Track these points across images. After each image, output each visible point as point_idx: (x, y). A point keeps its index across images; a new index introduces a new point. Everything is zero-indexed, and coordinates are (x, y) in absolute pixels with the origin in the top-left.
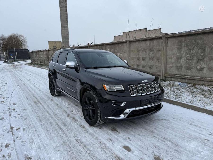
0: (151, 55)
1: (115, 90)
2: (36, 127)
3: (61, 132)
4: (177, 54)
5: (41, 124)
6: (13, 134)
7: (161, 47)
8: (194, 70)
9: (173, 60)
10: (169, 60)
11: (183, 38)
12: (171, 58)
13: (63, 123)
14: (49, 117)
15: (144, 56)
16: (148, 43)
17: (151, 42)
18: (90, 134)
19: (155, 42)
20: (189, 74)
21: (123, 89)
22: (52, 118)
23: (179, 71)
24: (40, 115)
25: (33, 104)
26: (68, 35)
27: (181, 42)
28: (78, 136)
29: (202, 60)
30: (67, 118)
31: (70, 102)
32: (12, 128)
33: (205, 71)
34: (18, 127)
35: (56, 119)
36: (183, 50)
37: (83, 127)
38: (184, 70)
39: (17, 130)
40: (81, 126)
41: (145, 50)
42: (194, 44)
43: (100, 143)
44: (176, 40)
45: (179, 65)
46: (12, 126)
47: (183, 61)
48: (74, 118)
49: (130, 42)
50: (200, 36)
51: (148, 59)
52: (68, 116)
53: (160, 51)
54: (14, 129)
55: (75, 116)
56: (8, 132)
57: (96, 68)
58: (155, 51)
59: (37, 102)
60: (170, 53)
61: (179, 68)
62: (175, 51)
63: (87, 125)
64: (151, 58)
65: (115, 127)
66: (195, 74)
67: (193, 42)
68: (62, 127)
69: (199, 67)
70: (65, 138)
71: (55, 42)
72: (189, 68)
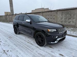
0: (51, 17)
1: (53, 31)
2: (16, 49)
3: (29, 50)
4: (61, 17)
5: (18, 47)
6: (6, 54)
7: (55, 14)
8: (67, 22)
9: (60, 19)
10: (58, 19)
11: (63, 11)
12: (59, 18)
13: (28, 46)
14: (19, 44)
15: (48, 18)
16: (50, 13)
17: (51, 12)
18: (42, 50)
19: (53, 12)
20: (66, 24)
21: (56, 31)
22: (21, 44)
23: (62, 23)
24: (15, 43)
25: (9, 38)
26: (13, 9)
27: (63, 12)
28: (38, 51)
29: (70, 19)
30: (28, 44)
31: (25, 37)
32: (4, 51)
33: (71, 22)
34: (7, 50)
35: (24, 45)
36: (63, 15)
37: (38, 47)
38: (63, 22)
39: (7, 51)
40: (36, 47)
41: (49, 15)
42: (67, 13)
43: (49, 54)
44: (61, 12)
45: (62, 21)
46: (4, 50)
47: (63, 19)
48: (31, 44)
49: (43, 12)
50: (69, 10)
51: (50, 19)
52: (28, 42)
53: (54, 15)
54: (6, 51)
55: (31, 43)
56: (3, 53)
57: (39, 22)
58: (53, 16)
59: (10, 37)
60: (58, 16)
61: (62, 22)
62: (60, 16)
63: (39, 46)
64: (51, 18)
65: (51, 46)
66: (67, 24)
67: (67, 12)
68: (28, 48)
69: (69, 21)
70: (32, 53)
71: (7, 12)
72: (66, 22)
